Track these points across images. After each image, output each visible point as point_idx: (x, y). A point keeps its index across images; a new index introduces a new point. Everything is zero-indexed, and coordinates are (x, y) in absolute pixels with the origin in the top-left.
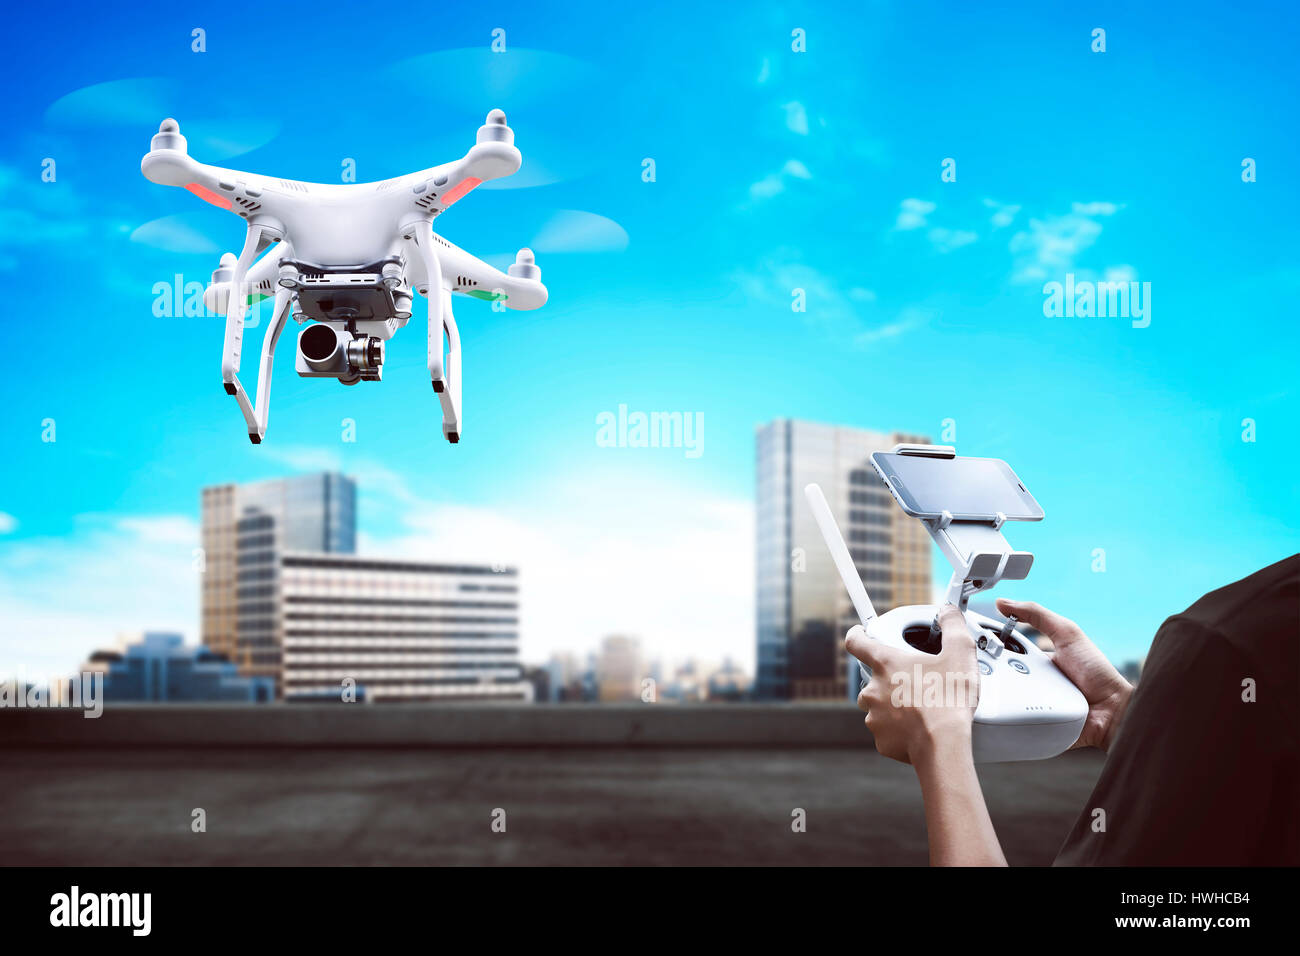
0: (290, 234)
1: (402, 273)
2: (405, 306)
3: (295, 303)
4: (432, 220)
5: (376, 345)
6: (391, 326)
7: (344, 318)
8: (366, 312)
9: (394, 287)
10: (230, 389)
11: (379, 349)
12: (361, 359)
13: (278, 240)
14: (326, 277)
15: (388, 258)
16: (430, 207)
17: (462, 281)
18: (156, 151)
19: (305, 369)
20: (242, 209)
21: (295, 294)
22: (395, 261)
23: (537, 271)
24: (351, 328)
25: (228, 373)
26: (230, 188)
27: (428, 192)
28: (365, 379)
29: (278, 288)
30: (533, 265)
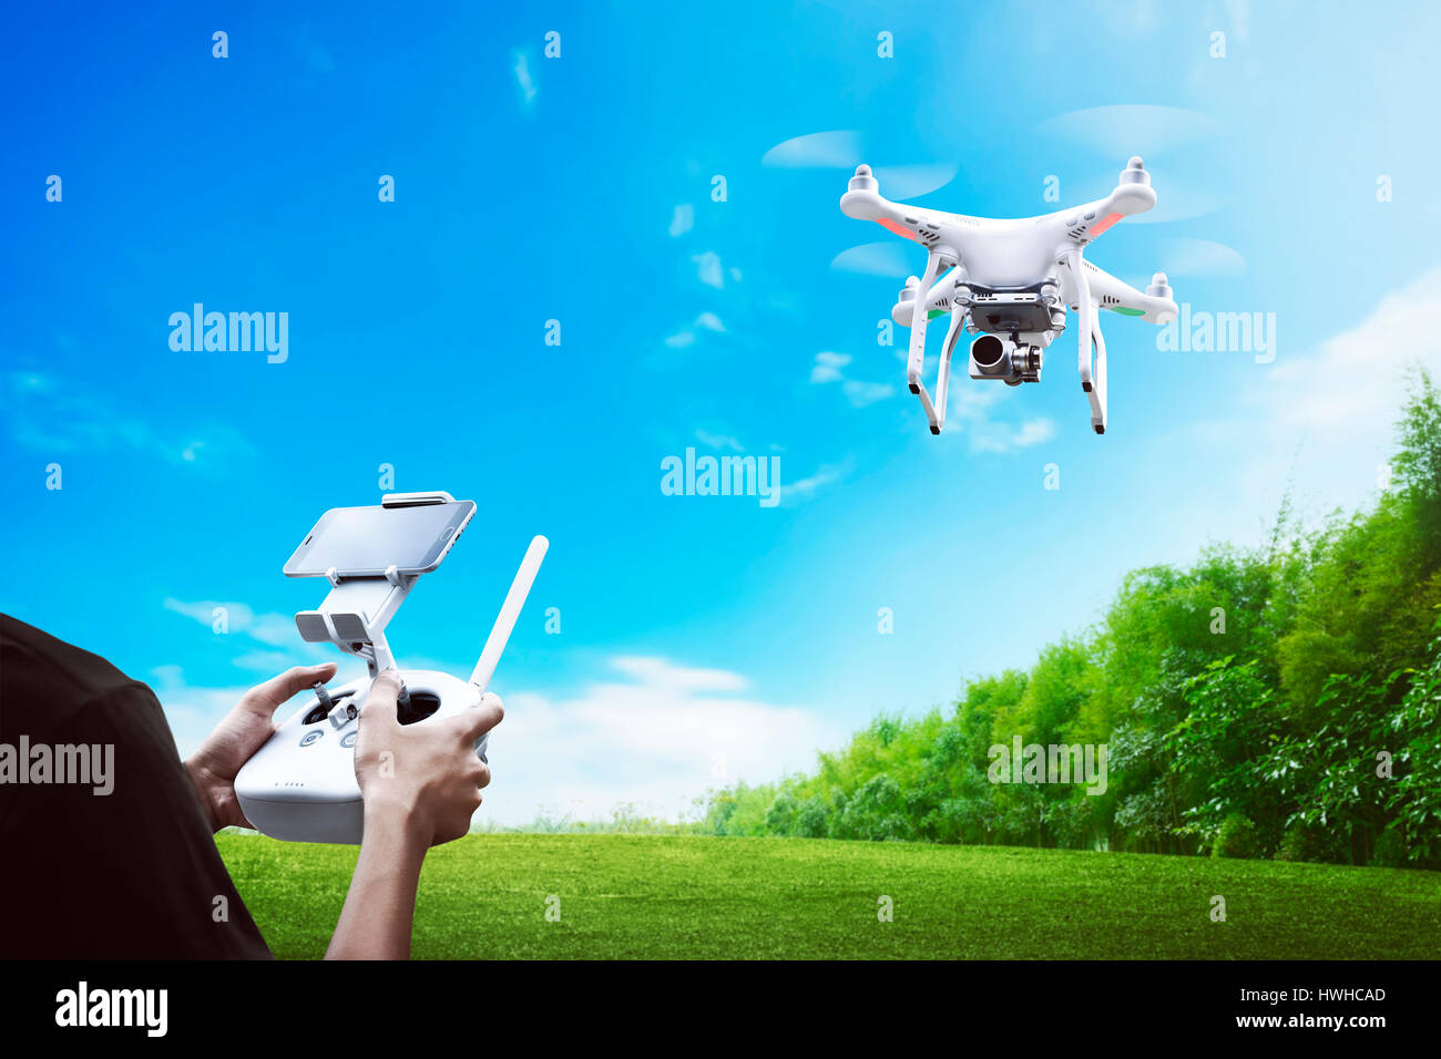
0: (963, 260)
1: (1057, 293)
2: (1059, 320)
3: (969, 318)
4: (1082, 248)
5: (1036, 352)
6: (1048, 336)
7: (1009, 330)
8: (1026, 325)
9: (1050, 305)
10: (914, 389)
11: (1038, 356)
12: (1023, 364)
13: (954, 265)
14: (994, 296)
15: (1046, 280)
16: (1080, 238)
17: (1107, 300)
18: (852, 191)
19: (977, 373)
20: (924, 239)
21: (968, 310)
22: (1052, 283)
23: (1169, 291)
24: (1014, 338)
25: (913, 376)
26: (914, 222)
27: (1079, 226)
28: (1027, 381)
29: (954, 305)
30: (1166, 286)
